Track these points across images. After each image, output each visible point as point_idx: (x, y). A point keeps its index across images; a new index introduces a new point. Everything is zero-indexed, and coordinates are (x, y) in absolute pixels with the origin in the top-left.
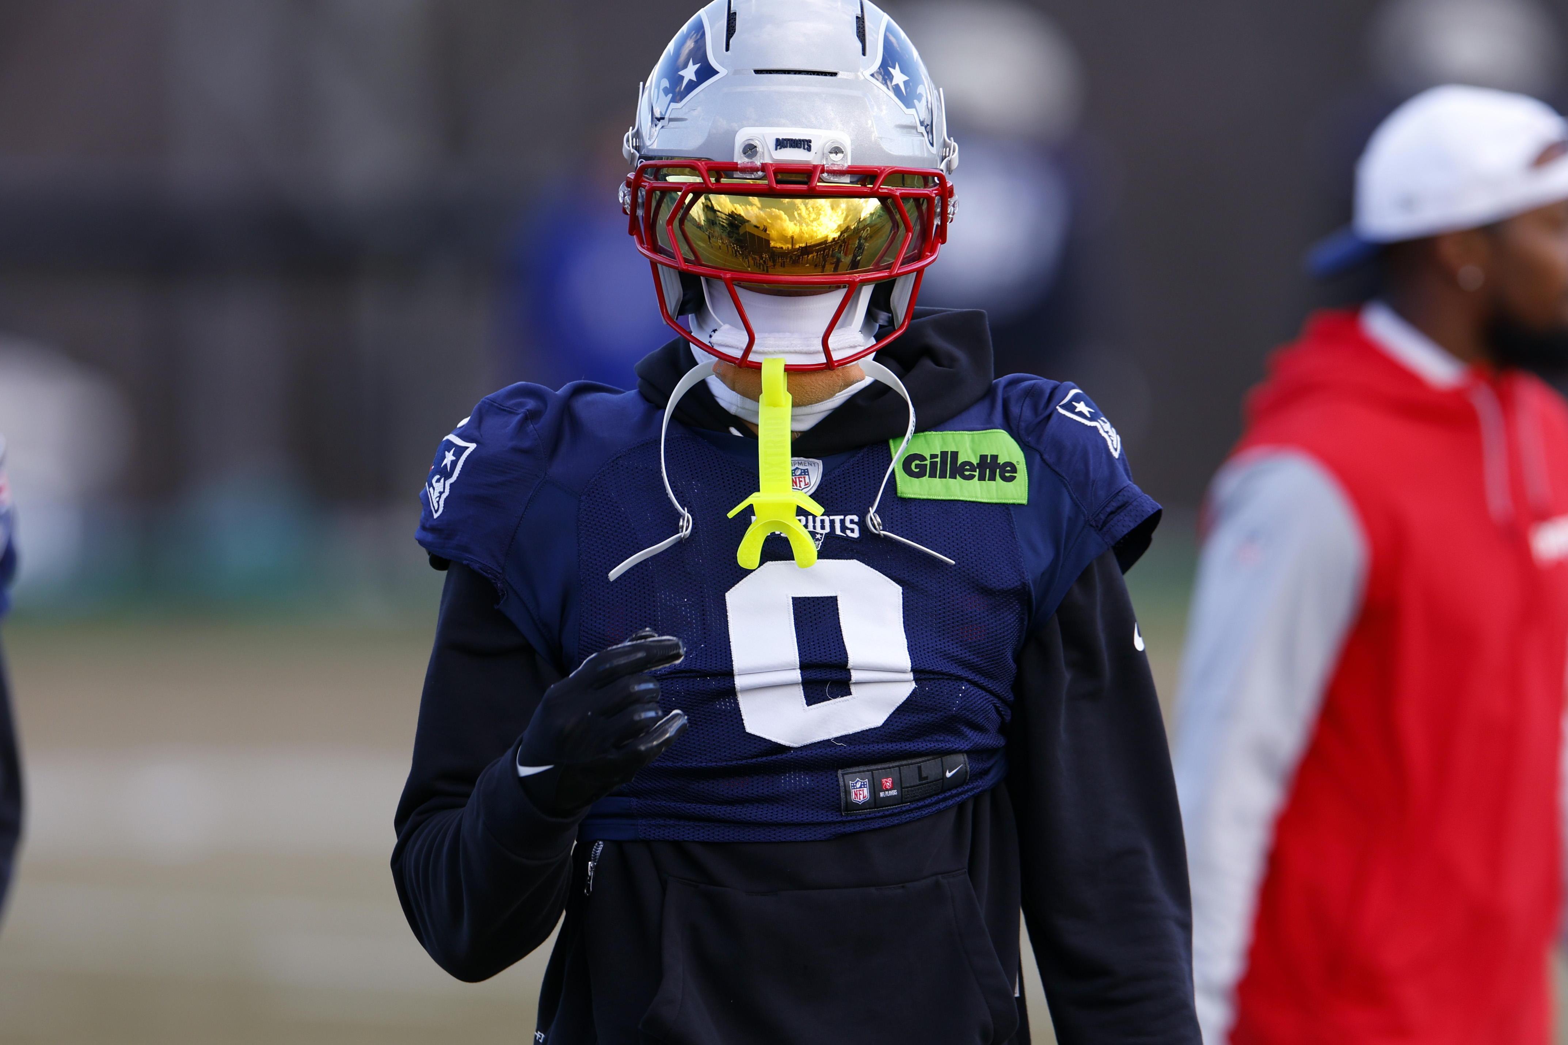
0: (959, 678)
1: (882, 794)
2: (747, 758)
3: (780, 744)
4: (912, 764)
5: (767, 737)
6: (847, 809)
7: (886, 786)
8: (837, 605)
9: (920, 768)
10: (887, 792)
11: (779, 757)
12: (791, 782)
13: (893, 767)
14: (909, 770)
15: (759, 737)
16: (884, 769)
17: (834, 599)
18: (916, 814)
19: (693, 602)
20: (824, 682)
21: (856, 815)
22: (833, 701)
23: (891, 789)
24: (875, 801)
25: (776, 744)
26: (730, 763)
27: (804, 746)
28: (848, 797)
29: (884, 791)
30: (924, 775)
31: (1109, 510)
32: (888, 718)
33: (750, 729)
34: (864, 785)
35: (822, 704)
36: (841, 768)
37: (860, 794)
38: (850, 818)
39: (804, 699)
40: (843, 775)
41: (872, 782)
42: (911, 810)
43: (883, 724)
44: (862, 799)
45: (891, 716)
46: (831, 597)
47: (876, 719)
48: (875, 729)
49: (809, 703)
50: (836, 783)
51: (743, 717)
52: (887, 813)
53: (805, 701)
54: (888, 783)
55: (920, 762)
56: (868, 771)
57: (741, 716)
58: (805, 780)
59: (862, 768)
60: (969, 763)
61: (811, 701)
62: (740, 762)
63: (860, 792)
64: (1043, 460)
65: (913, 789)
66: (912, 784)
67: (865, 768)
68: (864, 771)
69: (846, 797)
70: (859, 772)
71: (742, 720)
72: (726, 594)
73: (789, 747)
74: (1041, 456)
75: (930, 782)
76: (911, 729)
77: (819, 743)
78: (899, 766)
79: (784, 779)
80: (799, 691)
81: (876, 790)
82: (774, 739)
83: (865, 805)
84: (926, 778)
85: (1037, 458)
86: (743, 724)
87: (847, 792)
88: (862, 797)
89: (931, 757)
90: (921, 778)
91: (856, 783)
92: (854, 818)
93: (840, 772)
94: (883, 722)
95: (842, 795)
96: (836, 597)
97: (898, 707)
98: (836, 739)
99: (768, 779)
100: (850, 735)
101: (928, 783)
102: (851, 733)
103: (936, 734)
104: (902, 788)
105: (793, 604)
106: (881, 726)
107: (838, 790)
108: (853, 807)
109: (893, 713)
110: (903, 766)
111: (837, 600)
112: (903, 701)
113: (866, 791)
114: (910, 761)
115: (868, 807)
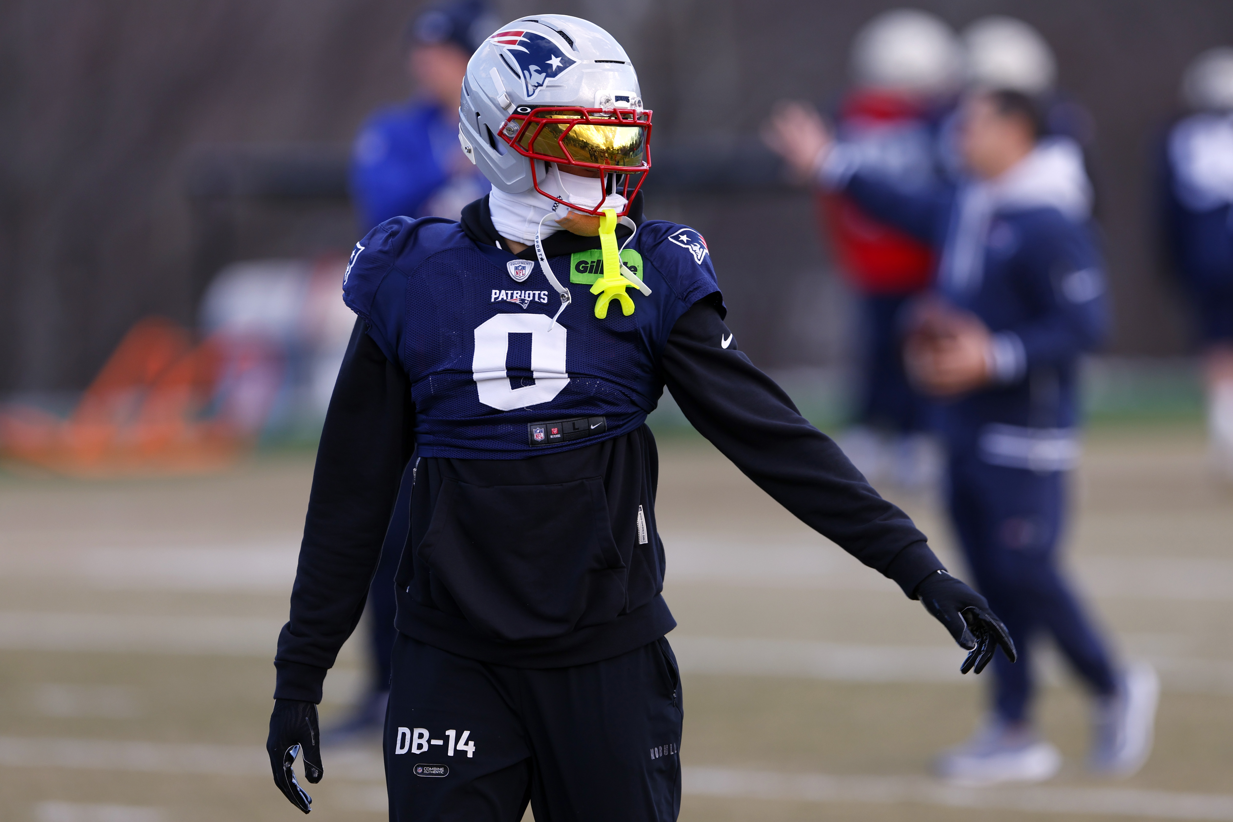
0: (596, 377)
1: (551, 437)
2: (480, 416)
3: (496, 409)
4: (569, 421)
5: (490, 405)
6: (532, 444)
7: (553, 432)
8: (532, 337)
9: (574, 424)
10: (554, 436)
11: (496, 415)
12: (503, 429)
13: (558, 423)
14: (568, 425)
15: (486, 405)
16: (553, 423)
17: (530, 335)
18: (571, 447)
19: (458, 334)
20: (520, 378)
21: (539, 447)
22: (525, 388)
23: (557, 434)
24: (547, 440)
25: (494, 409)
26: (471, 418)
27: (511, 410)
28: (532, 437)
29: (553, 435)
30: (576, 427)
31: (688, 290)
32: (556, 397)
33: (481, 401)
34: (541, 431)
35: (519, 389)
36: (530, 422)
37: (539, 436)
38: (533, 448)
39: (510, 386)
40: (530, 426)
41: (546, 430)
42: (569, 445)
43: (553, 400)
44: (540, 439)
45: (557, 396)
46: (529, 333)
47: (549, 397)
48: (548, 403)
49: (513, 389)
50: (527, 430)
51: (479, 395)
52: (554, 446)
53: (511, 387)
54: (555, 430)
55: (574, 421)
56: (544, 424)
57: (478, 394)
58: (510, 428)
59: (541, 423)
60: (607, 422)
61: (514, 387)
62: (476, 418)
63: (539, 435)
64: (652, 264)
65: (569, 434)
66: (569, 432)
67: (543, 423)
68: (541, 424)
69: (531, 437)
70: (539, 425)
71: (478, 396)
72: (475, 330)
73: (502, 411)
74: (652, 263)
75: (581, 431)
76: (568, 403)
77: (518, 409)
78: (562, 422)
79: (500, 427)
80: (508, 382)
81: (548, 434)
82: (493, 406)
83: (542, 442)
84: (578, 429)
85: (649, 264)
86: (478, 398)
87: (532, 435)
88: (540, 437)
89: (581, 418)
90: (574, 429)
91: (537, 430)
92: (535, 448)
93: (529, 424)
94: (552, 399)
95: (529, 436)
96: (532, 333)
97: (561, 392)
98: (527, 407)
99: (492, 427)
100: (534, 405)
101: (579, 431)
102: (535, 404)
103: (583, 406)
104: (563, 434)
105: (508, 336)
106: (551, 401)
107: (527, 434)
108: (537, 442)
109: (558, 395)
110: (564, 422)
111: (532, 335)
112: (563, 389)
113: (542, 435)
114: (568, 420)
115: (544, 443)
